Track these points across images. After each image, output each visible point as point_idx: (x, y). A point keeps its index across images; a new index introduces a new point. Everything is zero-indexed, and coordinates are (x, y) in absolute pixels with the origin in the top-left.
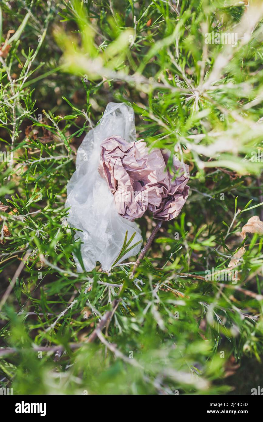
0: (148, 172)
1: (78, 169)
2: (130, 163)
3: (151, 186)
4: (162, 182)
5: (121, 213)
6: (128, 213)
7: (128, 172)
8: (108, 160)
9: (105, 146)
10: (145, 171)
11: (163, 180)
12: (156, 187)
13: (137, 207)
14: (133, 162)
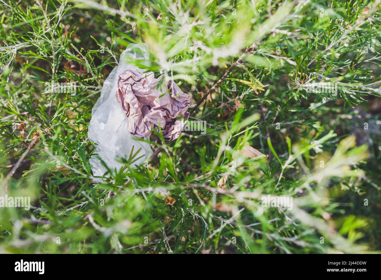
0: (153, 98)
1: (102, 96)
2: (138, 89)
3: (155, 109)
4: (165, 107)
5: (132, 132)
6: (138, 132)
7: (137, 96)
8: (121, 86)
9: (121, 76)
10: (150, 96)
11: (166, 105)
12: (159, 111)
13: (145, 127)
14: (141, 89)
